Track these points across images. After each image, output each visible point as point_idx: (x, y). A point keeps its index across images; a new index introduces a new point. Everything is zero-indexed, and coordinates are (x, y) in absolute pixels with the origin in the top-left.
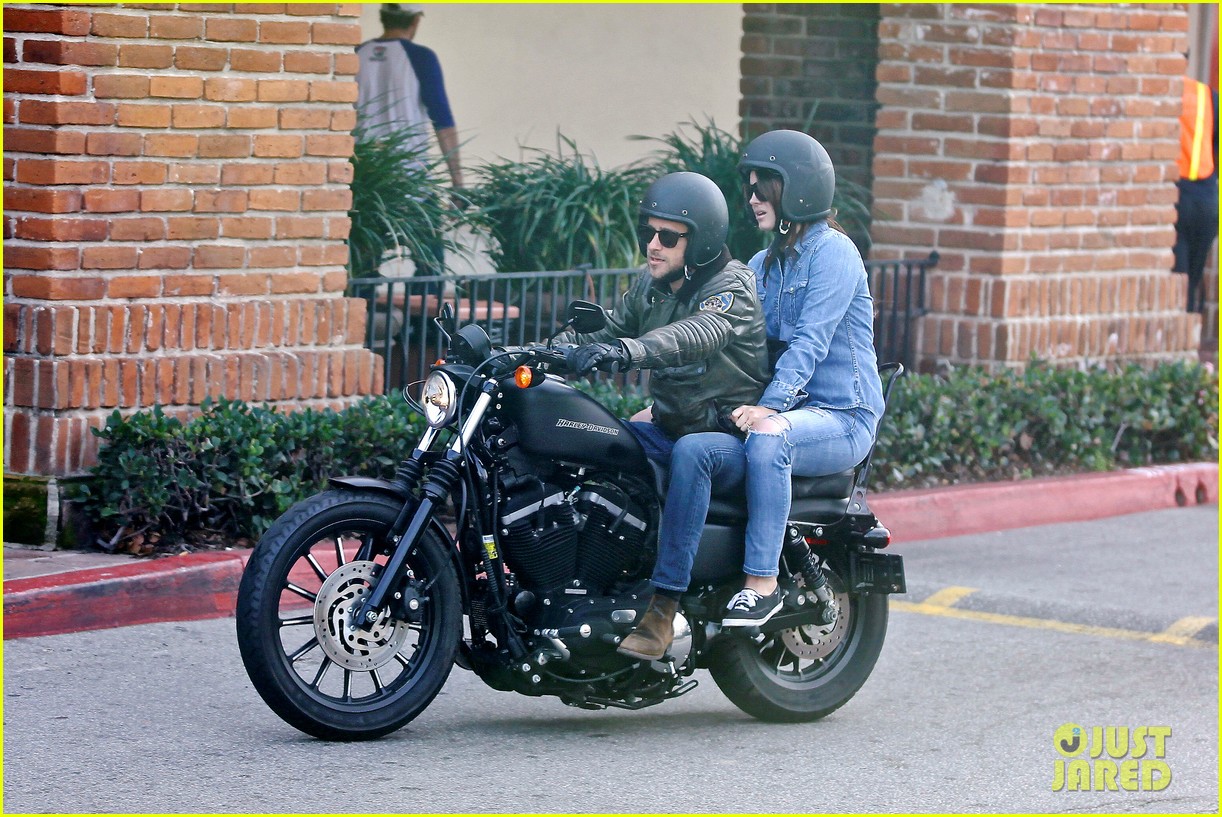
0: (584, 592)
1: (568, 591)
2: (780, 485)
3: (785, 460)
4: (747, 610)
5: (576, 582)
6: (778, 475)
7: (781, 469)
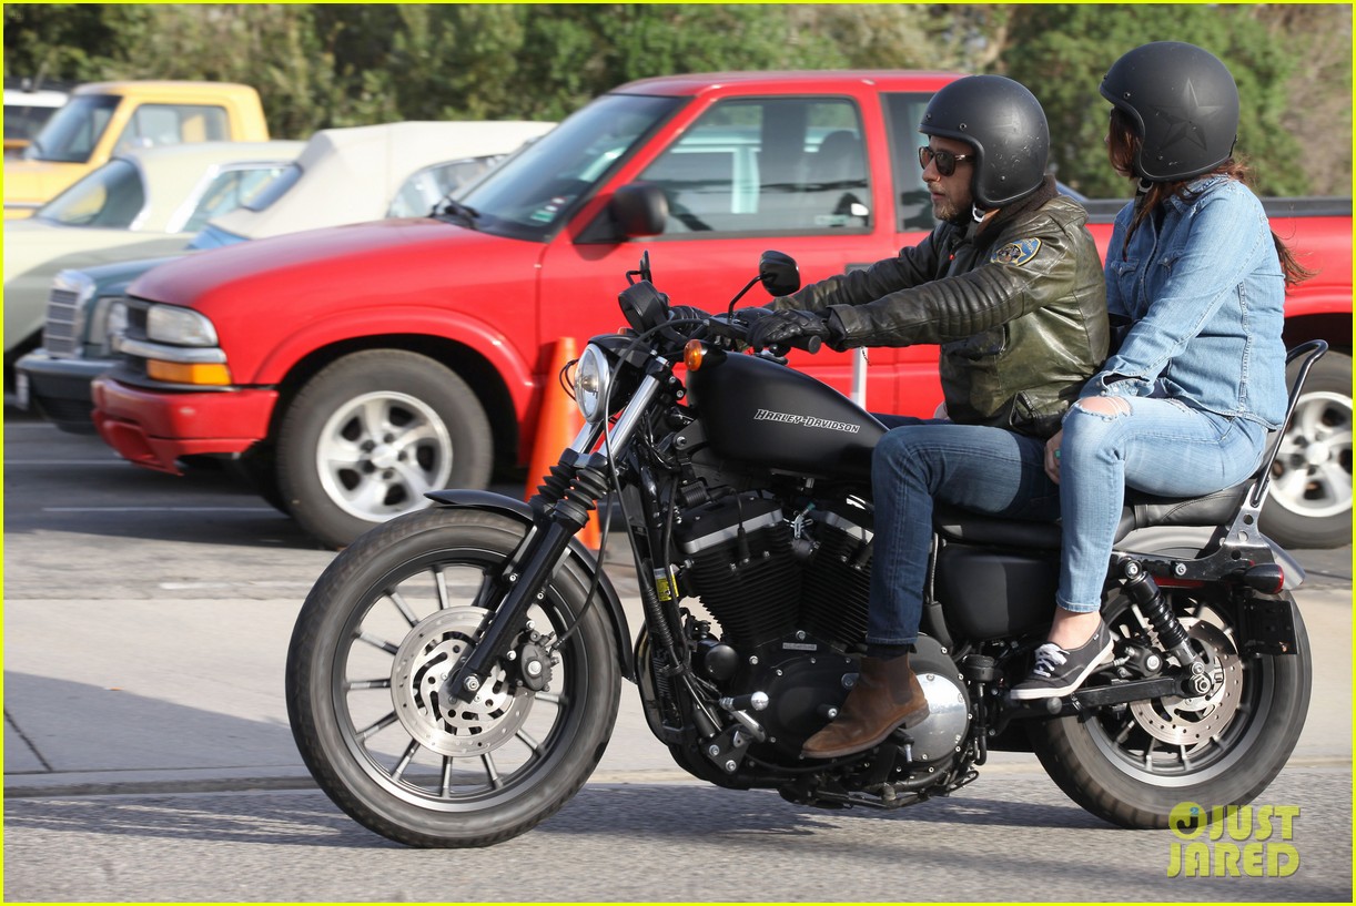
0: (814, 647)
1: (787, 646)
2: (1106, 487)
3: (1117, 454)
4: (1048, 675)
5: (801, 634)
6: (1104, 472)
7: (1108, 463)
